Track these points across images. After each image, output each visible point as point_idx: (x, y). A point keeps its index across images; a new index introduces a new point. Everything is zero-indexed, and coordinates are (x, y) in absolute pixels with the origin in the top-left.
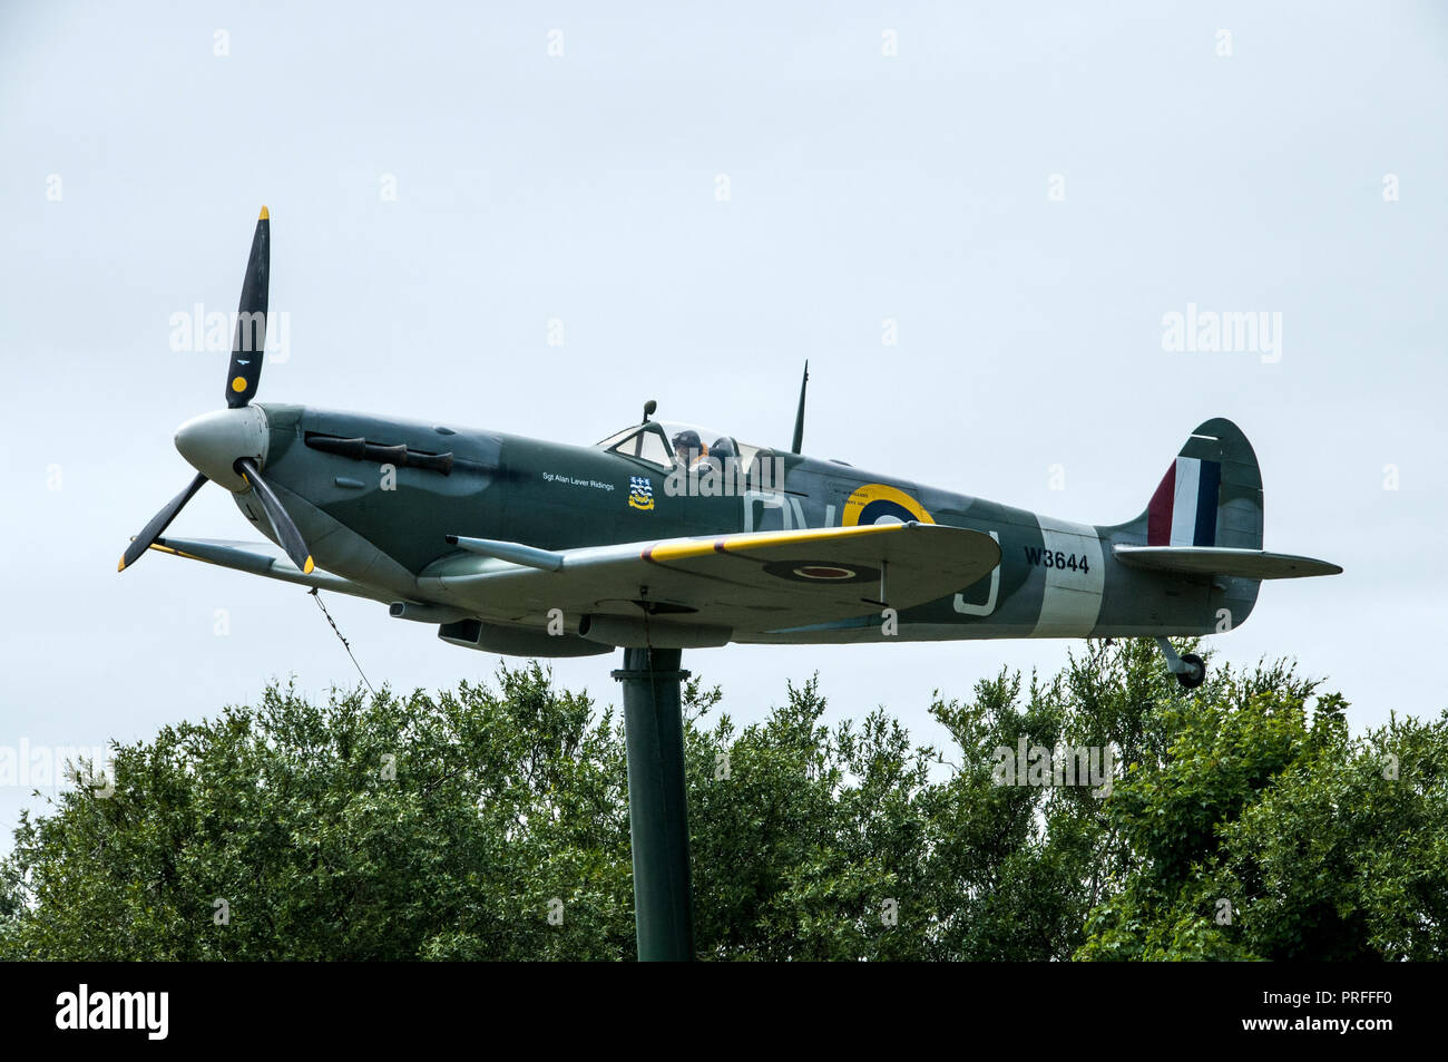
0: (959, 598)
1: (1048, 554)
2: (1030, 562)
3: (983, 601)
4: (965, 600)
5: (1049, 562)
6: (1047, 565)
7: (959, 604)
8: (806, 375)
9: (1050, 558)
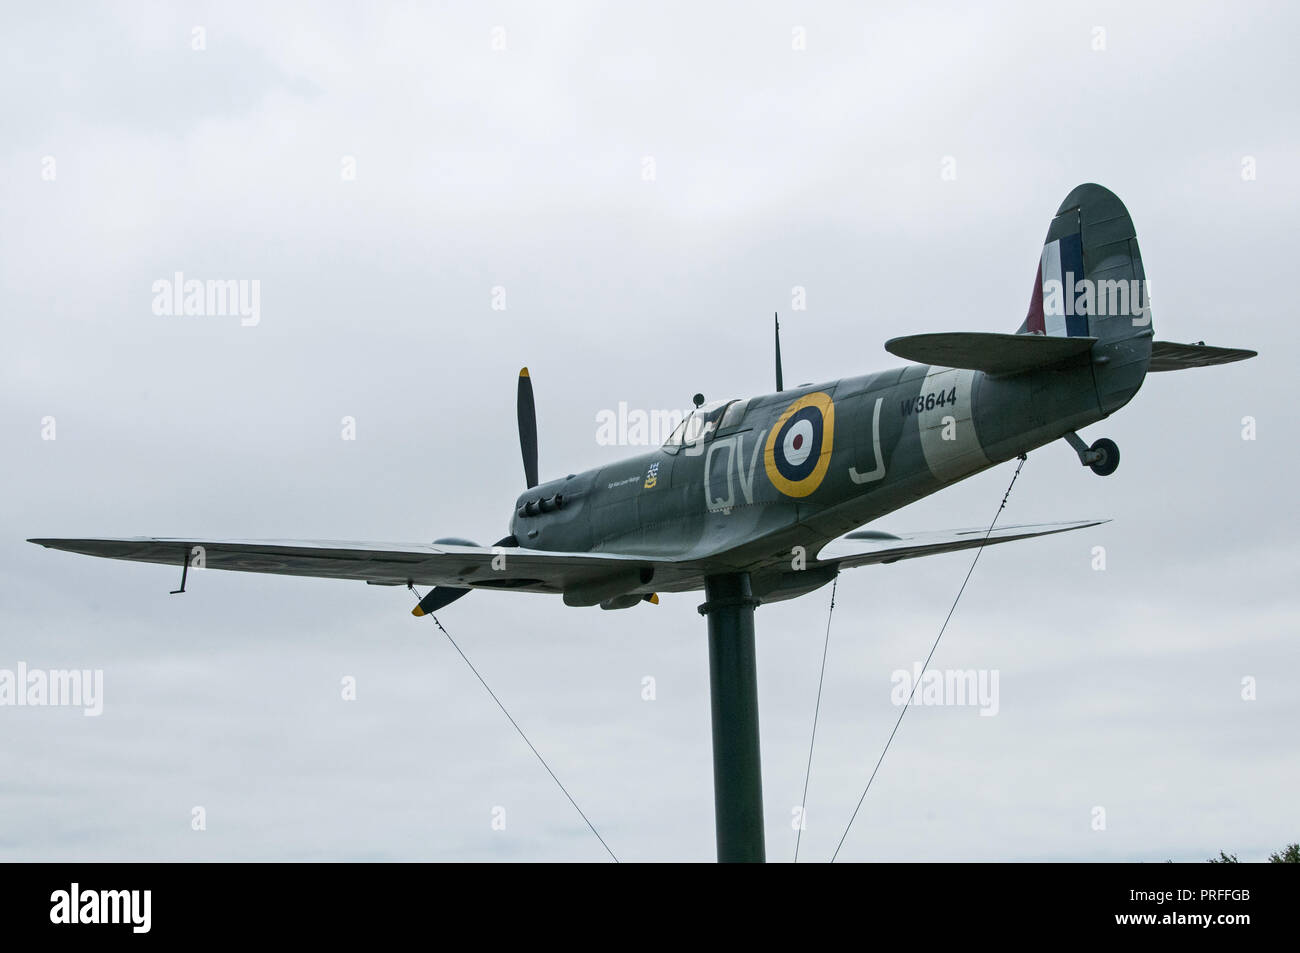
0: (852, 471)
1: (920, 400)
2: (903, 414)
3: (873, 467)
4: (859, 471)
5: (920, 407)
6: (917, 411)
7: (855, 476)
8: (777, 324)
9: (921, 404)
